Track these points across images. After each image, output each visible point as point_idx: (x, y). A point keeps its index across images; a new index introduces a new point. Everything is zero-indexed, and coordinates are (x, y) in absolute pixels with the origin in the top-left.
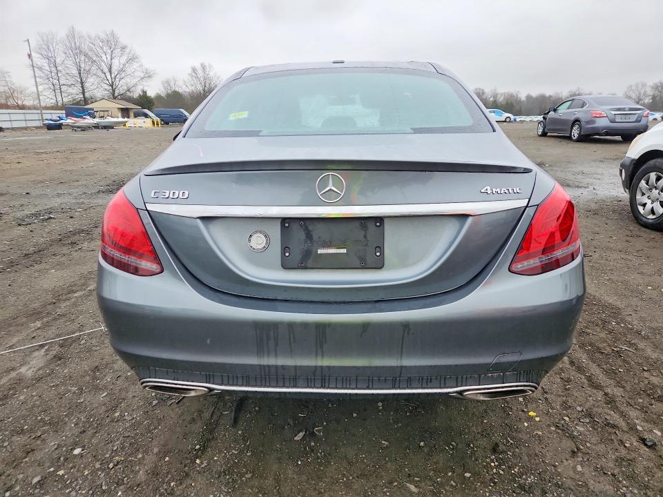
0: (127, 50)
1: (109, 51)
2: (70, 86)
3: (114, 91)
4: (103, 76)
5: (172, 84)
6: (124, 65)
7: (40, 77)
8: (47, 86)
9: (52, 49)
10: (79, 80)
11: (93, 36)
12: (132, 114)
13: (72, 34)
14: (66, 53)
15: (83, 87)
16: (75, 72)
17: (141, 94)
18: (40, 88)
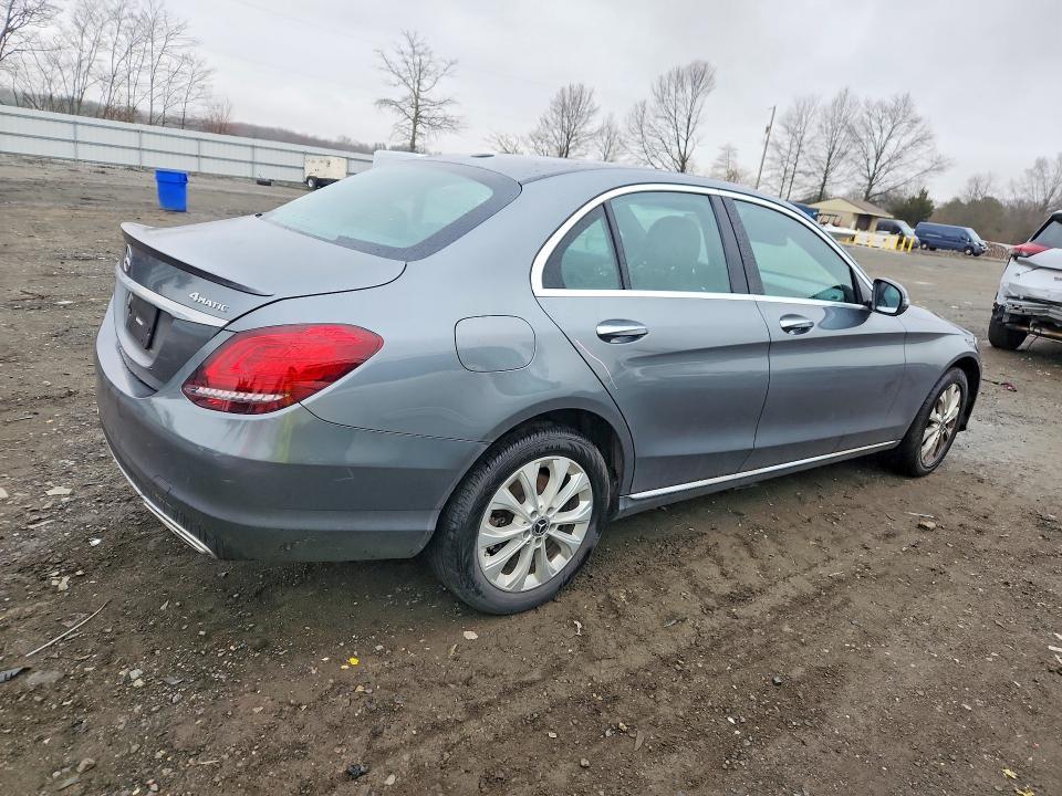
0: (919, 126)
1: (890, 127)
2: (807, 174)
3: (871, 186)
4: (863, 162)
5: (982, 185)
6: (904, 148)
7: (772, 159)
8: (776, 172)
9: (804, 120)
10: (825, 168)
11: (874, 104)
12: (874, 225)
13: (841, 101)
14: (821, 126)
15: (825, 178)
16: (824, 154)
17: (917, 196)
18: (764, 175)
